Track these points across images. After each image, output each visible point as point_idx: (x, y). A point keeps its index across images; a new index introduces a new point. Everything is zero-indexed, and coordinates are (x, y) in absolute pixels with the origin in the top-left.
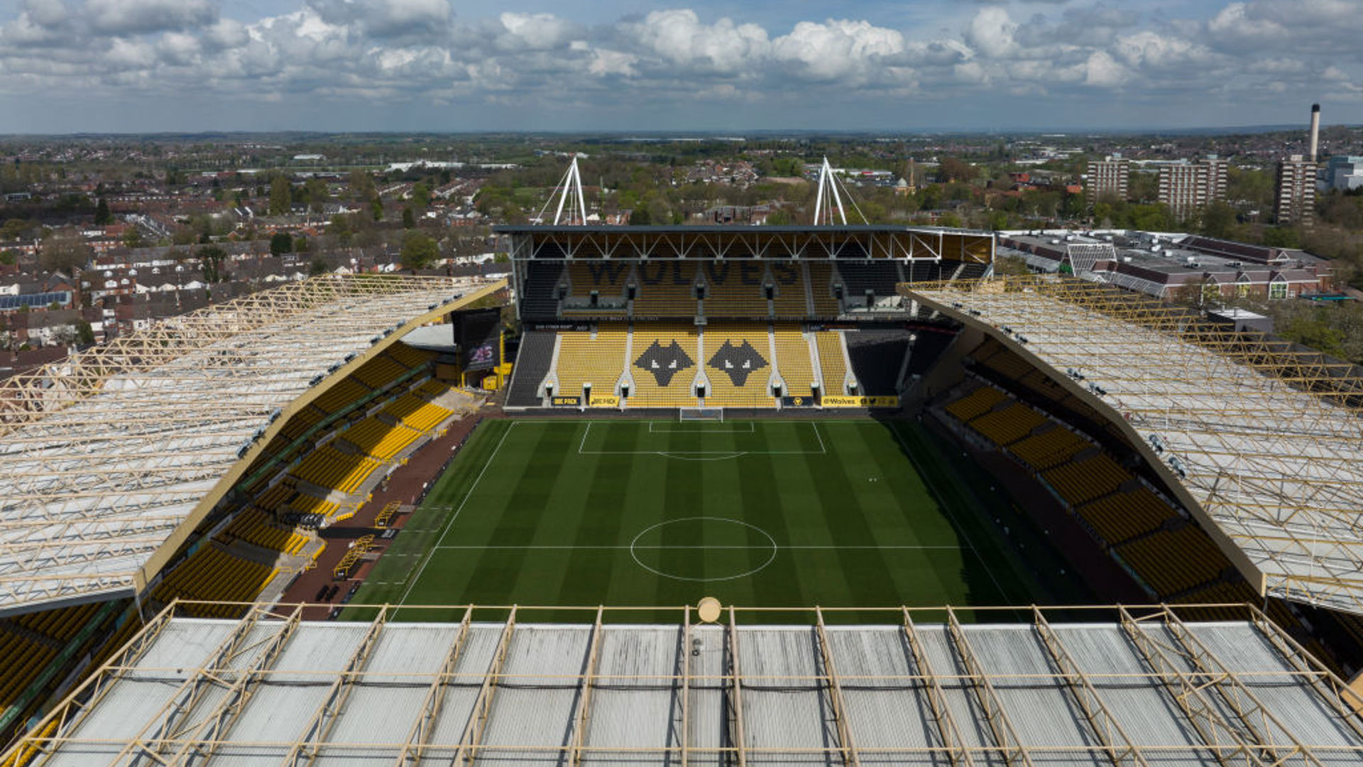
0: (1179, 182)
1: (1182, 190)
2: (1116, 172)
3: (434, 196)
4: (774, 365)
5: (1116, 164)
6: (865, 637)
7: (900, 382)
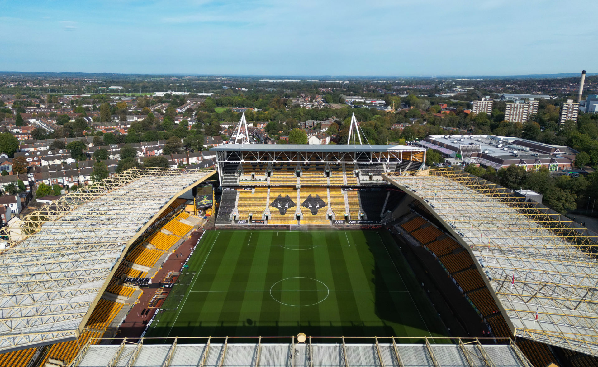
0: (515, 111)
1: (516, 113)
2: (486, 106)
3: (177, 112)
4: (329, 206)
5: (487, 102)
6: (360, 349)
7: (382, 214)
